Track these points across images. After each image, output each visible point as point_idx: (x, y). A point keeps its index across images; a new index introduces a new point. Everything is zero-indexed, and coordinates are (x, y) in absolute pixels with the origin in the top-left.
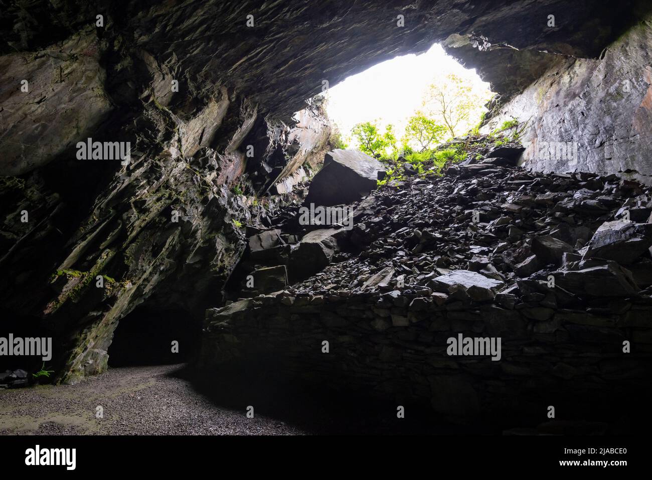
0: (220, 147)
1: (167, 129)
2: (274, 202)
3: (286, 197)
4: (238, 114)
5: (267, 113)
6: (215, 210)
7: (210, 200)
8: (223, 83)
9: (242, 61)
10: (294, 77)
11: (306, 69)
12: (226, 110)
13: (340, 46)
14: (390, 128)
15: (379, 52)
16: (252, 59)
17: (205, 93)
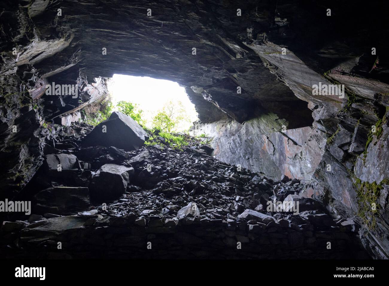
0: (41, 70)
1: (24, 36)
2: (56, 130)
3: (66, 129)
4: (70, 57)
5: (84, 66)
6: (29, 122)
7: (29, 111)
8: (76, 32)
9: (105, 30)
10: (123, 59)
11: (134, 59)
12: (63, 49)
13: (161, 61)
14: (141, 112)
15: (174, 76)
16: (111, 34)
17: (61, 30)
